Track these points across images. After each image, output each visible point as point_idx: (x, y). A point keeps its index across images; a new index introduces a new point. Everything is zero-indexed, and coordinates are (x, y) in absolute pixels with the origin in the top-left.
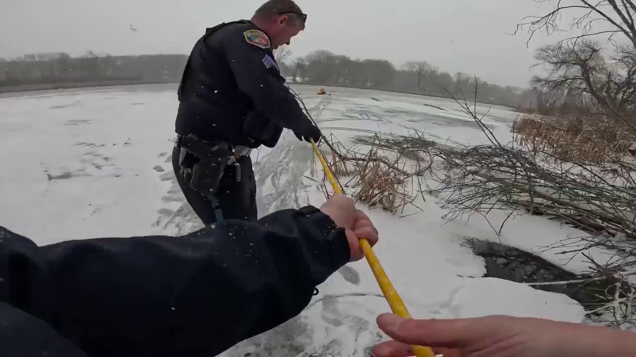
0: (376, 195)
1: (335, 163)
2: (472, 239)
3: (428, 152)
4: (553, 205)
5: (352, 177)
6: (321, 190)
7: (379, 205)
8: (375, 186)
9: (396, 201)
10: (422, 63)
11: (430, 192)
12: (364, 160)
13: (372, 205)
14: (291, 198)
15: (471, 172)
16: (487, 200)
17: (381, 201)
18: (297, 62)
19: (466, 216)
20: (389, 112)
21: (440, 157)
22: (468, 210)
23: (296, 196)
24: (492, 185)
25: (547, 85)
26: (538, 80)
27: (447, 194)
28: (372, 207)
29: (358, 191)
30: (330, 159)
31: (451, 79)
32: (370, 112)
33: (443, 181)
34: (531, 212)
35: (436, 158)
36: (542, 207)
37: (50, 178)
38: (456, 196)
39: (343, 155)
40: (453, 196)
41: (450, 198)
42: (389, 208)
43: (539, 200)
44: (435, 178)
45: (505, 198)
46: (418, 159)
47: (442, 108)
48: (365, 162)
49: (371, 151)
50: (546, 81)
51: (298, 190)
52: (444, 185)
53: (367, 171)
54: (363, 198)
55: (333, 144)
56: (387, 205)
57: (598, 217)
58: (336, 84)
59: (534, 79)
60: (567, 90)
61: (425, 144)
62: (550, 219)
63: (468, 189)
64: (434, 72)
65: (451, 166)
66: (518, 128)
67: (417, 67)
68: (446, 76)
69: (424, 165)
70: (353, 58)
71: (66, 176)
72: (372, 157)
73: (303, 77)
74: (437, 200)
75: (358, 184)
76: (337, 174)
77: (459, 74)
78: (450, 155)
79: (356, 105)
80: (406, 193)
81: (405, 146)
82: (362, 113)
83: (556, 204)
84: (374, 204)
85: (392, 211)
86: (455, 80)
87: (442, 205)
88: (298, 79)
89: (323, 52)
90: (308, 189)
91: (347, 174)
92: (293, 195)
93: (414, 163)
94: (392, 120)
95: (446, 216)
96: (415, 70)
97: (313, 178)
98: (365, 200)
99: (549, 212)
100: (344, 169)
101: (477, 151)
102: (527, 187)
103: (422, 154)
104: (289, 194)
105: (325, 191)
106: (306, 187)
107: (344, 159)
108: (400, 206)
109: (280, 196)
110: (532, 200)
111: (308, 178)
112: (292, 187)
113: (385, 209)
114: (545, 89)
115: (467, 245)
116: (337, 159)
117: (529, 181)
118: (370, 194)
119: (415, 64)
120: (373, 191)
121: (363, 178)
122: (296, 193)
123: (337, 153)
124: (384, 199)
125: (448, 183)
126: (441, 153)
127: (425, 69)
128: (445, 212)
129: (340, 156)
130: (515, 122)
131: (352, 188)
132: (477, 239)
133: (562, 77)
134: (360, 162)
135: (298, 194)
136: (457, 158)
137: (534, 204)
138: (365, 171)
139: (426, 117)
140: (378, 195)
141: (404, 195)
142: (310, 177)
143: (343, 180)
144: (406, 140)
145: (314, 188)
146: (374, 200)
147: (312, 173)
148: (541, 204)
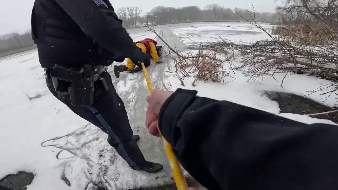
0: (207, 74)
1: (180, 61)
2: (267, 91)
3: (231, 49)
4: (308, 68)
5: (192, 67)
6: (176, 76)
7: (210, 80)
8: (206, 69)
9: (219, 76)
10: (215, 5)
11: (237, 69)
12: (196, 57)
13: (206, 80)
14: (160, 84)
15: (257, 56)
16: (271, 69)
17: (210, 77)
18: (146, 15)
19: (260, 79)
20: (203, 32)
21: (238, 50)
22: (261, 75)
23: (163, 83)
24: (271, 60)
25: (285, 10)
26: (279, 8)
27: (246, 68)
28: (206, 81)
29: (197, 74)
30: (178, 60)
31: (232, 11)
32: (192, 34)
33: (243, 62)
34: (296, 72)
35: (235, 51)
36: (302, 69)
37: (31, 99)
38: (252, 68)
39: (184, 56)
40: (250, 69)
41: (249, 70)
42: (216, 80)
43: (299, 65)
44: (237, 61)
45: (280, 67)
46: (226, 53)
47: (231, 26)
48: (197, 58)
49: (199, 51)
50: (284, 8)
51: (163, 79)
52: (243, 64)
53: (199, 62)
54: (200, 77)
55: (177, 51)
56: (214, 79)
57: (335, 72)
58: (171, 23)
59: (277, 8)
60: (296, 12)
61: (227, 45)
62: (308, 75)
63: (258, 64)
64: (222, 9)
65: (245, 53)
66: (276, 32)
67: (212, 7)
68: (229, 10)
69: (229, 55)
70: (177, 7)
71: (38, 96)
72: (200, 55)
73: (151, 22)
74: (242, 72)
75: (195, 70)
76: (183, 67)
77: (236, 9)
78: (243, 49)
79: (183, 32)
80: (224, 70)
81: (217, 47)
82: (188, 35)
83: (310, 67)
84: (207, 80)
85: (218, 82)
86: (234, 12)
87: (245, 74)
88: (149, 23)
89: (160, 7)
90: (169, 78)
91: (188, 66)
92: (161, 82)
93: (224, 55)
94: (205, 35)
95: (249, 80)
96: (211, 9)
97: (170, 72)
98: (202, 78)
99: (307, 71)
100: (186, 63)
101: (258, 44)
102: (292, 59)
103: (227, 50)
104: (159, 82)
105: (178, 76)
106: (167, 77)
107: (184, 58)
108: (222, 78)
109: (154, 84)
110: (296, 66)
111: (167, 72)
112: (160, 78)
113: (214, 81)
114: (285, 12)
115: (265, 95)
116: (181, 59)
117: (292, 56)
118: (203, 74)
119: (211, 6)
120: (205, 73)
121: (197, 66)
122: (162, 80)
123: (180, 56)
124: (212, 76)
125: (245, 63)
126: (237, 48)
127: (217, 8)
128: (248, 78)
129: (182, 57)
130: (273, 30)
131: (193, 72)
132: (270, 91)
133: (292, 6)
134: (194, 58)
135: (164, 81)
136: (247, 49)
137: (297, 68)
138: (198, 63)
139: (224, 32)
140: (208, 74)
141: (223, 71)
142: (169, 71)
143: (187, 70)
144: (216, 44)
145: (172, 76)
146: (207, 76)
147: (169, 69)
148: (301, 68)
